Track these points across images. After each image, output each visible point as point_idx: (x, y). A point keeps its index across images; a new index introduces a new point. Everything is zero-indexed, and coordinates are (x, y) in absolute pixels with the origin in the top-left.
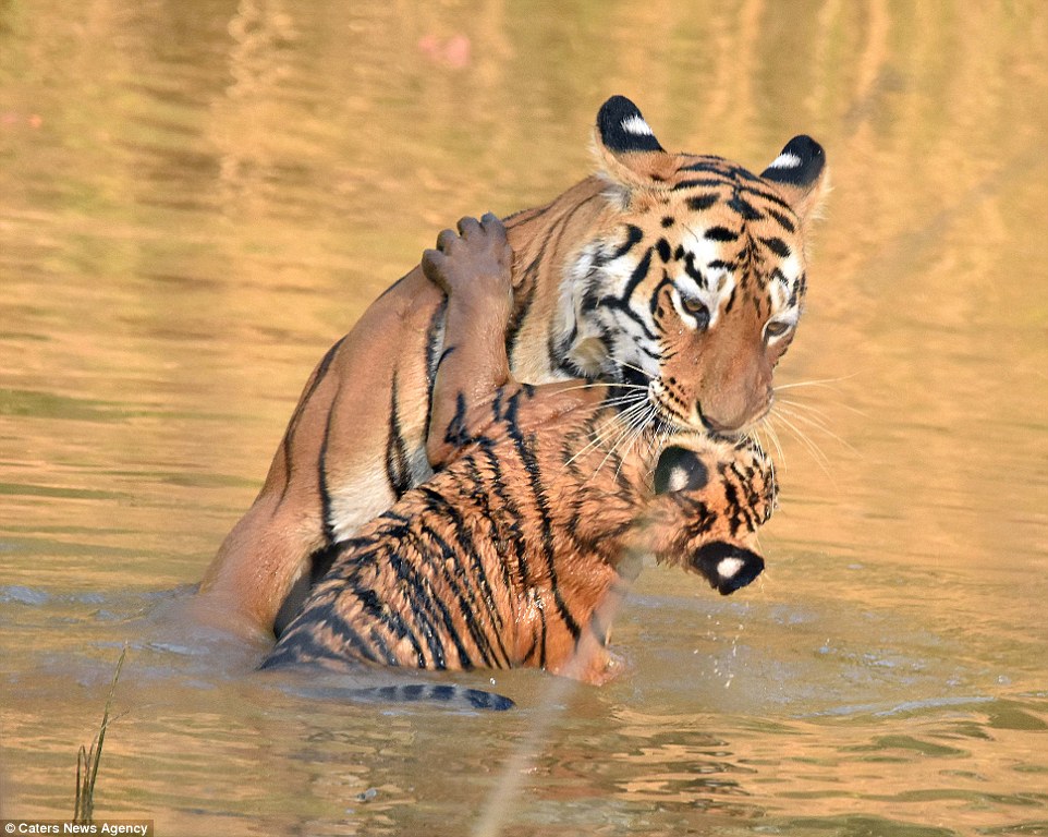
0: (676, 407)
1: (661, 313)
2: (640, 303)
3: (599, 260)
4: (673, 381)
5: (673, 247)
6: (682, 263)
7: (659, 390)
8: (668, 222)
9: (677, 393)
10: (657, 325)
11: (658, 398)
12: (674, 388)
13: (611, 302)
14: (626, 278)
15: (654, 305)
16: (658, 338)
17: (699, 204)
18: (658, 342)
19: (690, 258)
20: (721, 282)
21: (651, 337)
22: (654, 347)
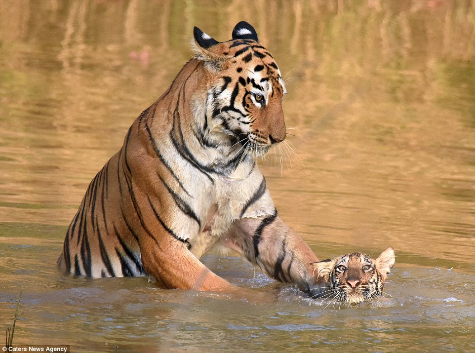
0: (262, 140)
1: (248, 106)
2: (238, 105)
3: (215, 95)
4: (257, 131)
5: (246, 79)
6: (251, 84)
7: (254, 136)
8: (239, 70)
9: (261, 134)
10: (247, 110)
11: (255, 140)
12: (259, 133)
13: (226, 109)
14: (229, 97)
15: (244, 104)
16: (248, 115)
17: (248, 59)
18: (248, 117)
19: (253, 81)
20: (267, 85)
21: (244, 116)
22: (247, 119)
